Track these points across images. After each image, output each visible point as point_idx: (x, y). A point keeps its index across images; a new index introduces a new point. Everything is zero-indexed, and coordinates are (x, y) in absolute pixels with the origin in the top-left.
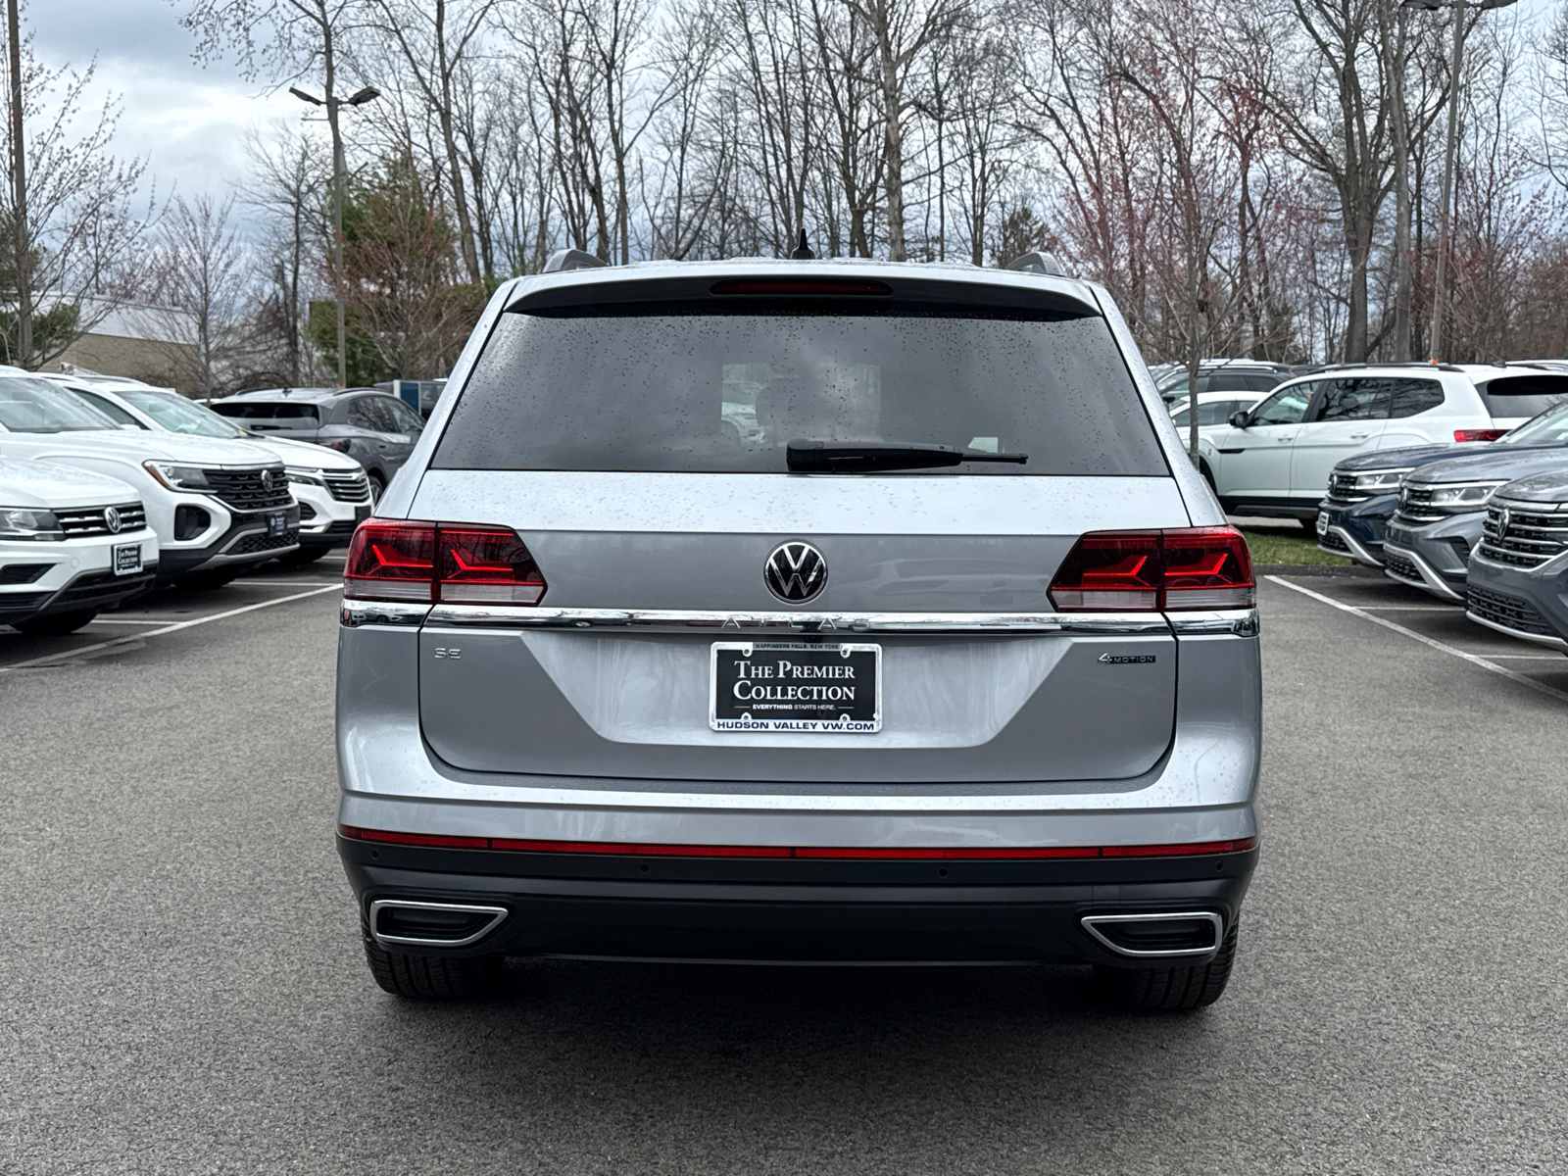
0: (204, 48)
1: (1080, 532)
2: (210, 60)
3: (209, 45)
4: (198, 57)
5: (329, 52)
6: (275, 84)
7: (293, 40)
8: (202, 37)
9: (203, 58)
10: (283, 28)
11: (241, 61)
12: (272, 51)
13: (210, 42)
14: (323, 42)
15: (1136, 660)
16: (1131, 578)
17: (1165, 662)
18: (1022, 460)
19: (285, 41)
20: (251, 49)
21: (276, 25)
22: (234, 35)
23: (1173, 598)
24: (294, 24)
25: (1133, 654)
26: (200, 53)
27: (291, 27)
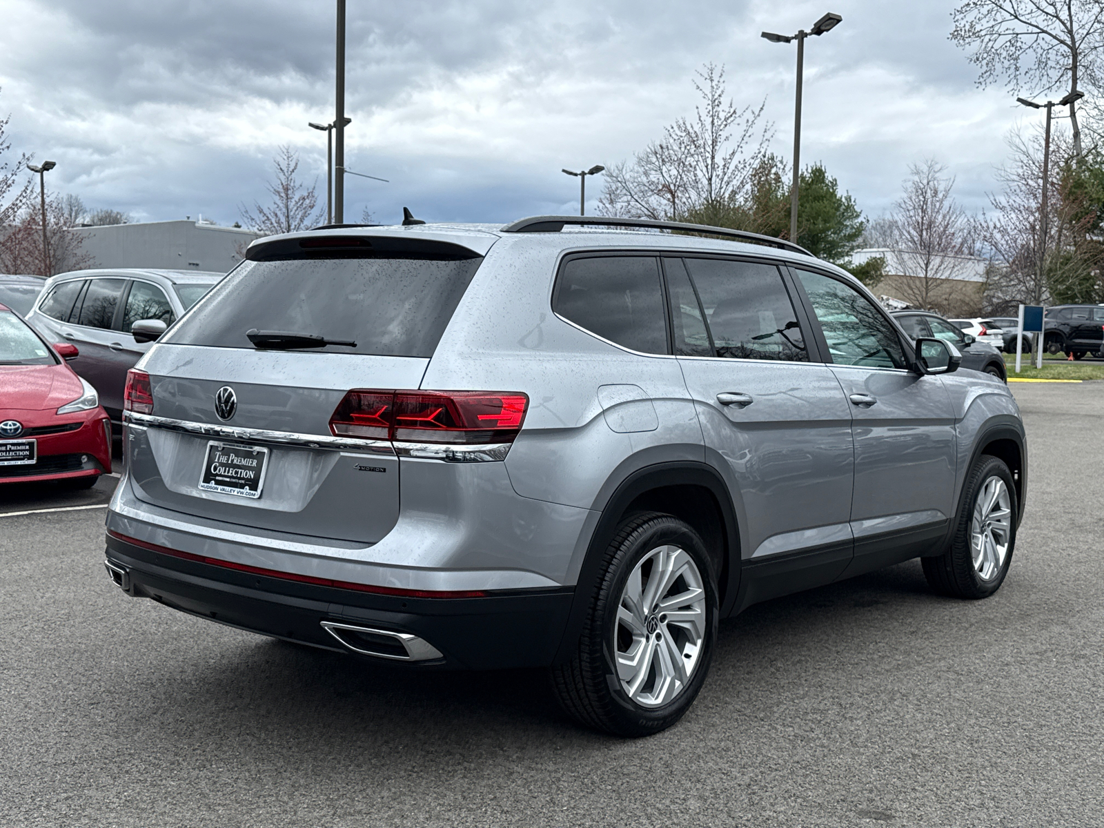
0: (985, 76)
1: (348, 389)
2: (988, 83)
3: (988, 73)
4: (980, 83)
5: (1074, 68)
6: (1033, 95)
7: (1049, 62)
8: (985, 68)
9: (983, 83)
10: (1041, 55)
11: (1009, 82)
12: (1031, 72)
13: (990, 72)
14: (1071, 61)
15: (373, 470)
16: (375, 419)
17: (392, 473)
18: (354, 345)
19: (1042, 64)
20: (1018, 73)
21: (1037, 53)
22: (1006, 64)
23: (401, 433)
24: (1050, 51)
25: (372, 466)
26: (981, 80)
27: (1048, 53)
